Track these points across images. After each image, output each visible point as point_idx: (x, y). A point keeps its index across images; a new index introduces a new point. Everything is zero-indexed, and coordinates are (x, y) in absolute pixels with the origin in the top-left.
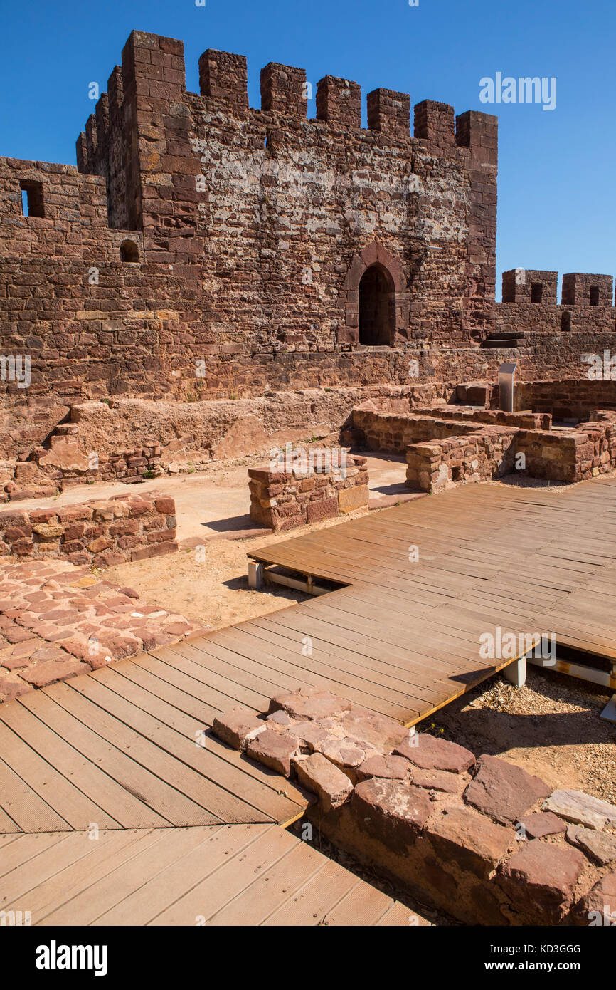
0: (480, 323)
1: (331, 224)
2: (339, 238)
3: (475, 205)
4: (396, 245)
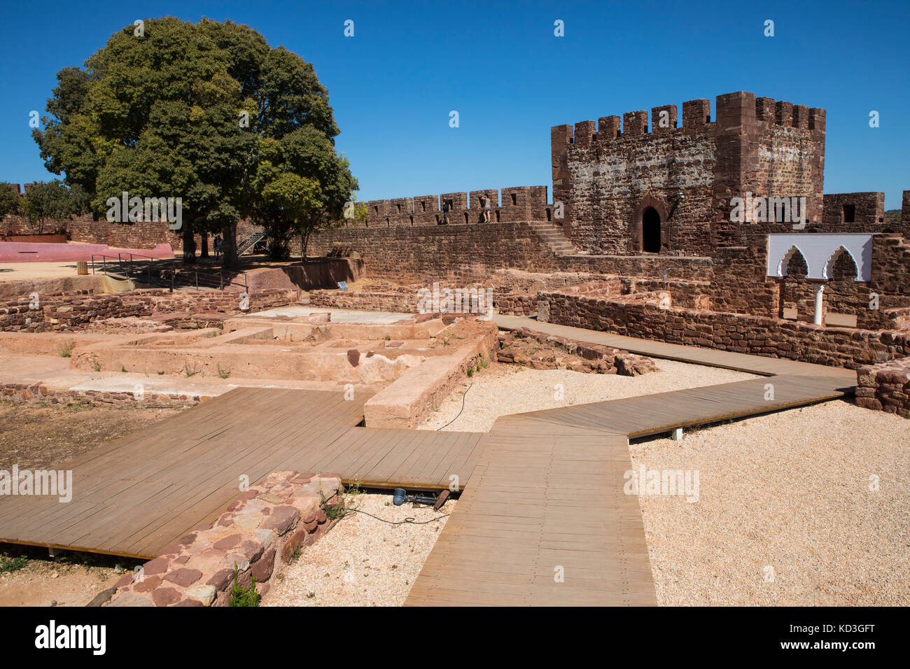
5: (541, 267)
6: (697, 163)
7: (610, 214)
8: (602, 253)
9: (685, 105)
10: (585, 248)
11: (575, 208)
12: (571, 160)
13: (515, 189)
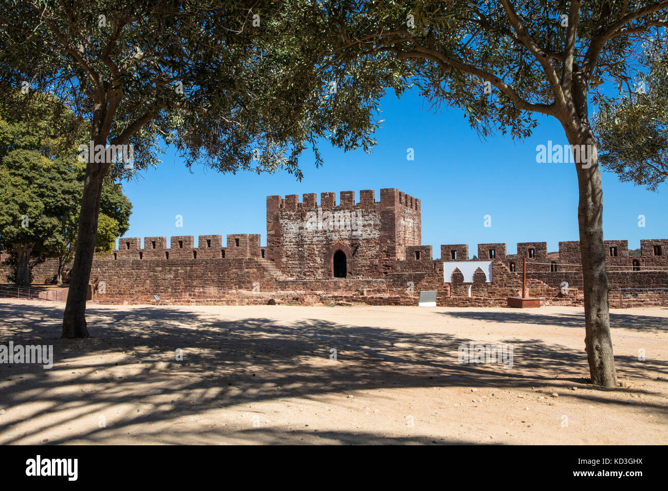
0: (388, 269)
1: (321, 238)
2: (324, 243)
3: (383, 224)
4: (347, 242)
5: (265, 288)
6: (370, 225)
7: (311, 254)
8: (305, 279)
9: (362, 192)
10: (292, 276)
11: (285, 249)
12: (282, 218)
13: (239, 235)
